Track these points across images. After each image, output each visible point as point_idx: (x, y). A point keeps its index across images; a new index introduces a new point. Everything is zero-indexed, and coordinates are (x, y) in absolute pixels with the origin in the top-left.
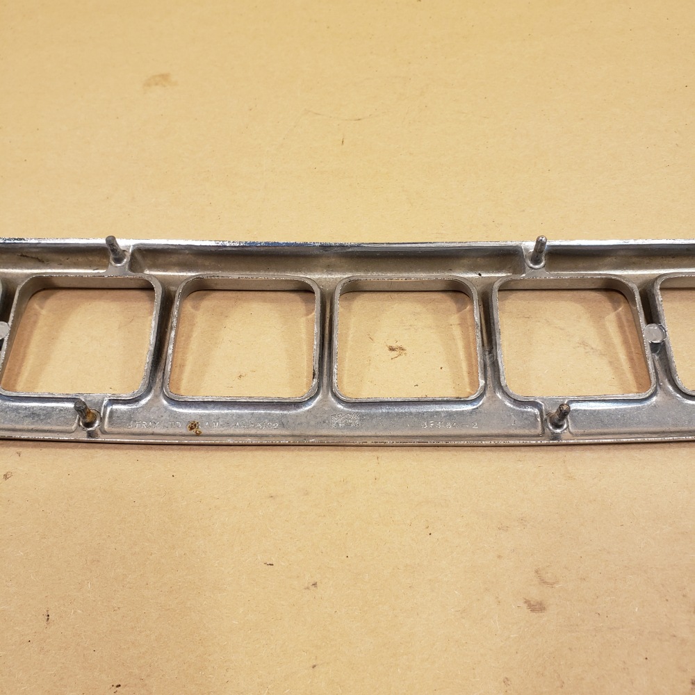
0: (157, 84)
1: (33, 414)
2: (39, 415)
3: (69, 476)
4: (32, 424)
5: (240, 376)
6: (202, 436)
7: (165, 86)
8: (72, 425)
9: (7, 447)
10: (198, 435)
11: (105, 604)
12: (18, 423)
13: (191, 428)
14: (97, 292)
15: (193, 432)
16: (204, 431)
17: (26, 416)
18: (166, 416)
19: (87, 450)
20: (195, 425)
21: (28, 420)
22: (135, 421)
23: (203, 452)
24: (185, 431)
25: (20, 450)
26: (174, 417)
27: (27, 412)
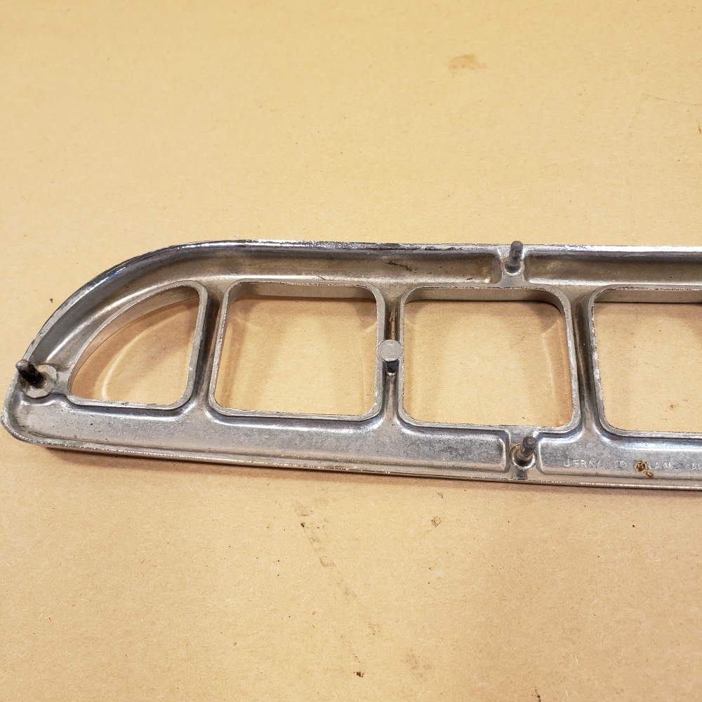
0: (463, 67)
1: (449, 449)
2: (456, 450)
3: (510, 524)
4: (452, 459)
5: (672, 406)
6: (657, 479)
7: (473, 69)
8: (498, 462)
9: (424, 486)
10: (651, 477)
11: (604, 685)
12: (434, 458)
13: (640, 470)
14: (472, 305)
15: (642, 474)
16: (656, 474)
17: (442, 451)
18: (606, 453)
19: (521, 493)
20: (644, 465)
21: (445, 455)
22: (572, 459)
23: (658, 498)
24: (634, 472)
25: (441, 490)
26: (616, 455)
27: (442, 446)
